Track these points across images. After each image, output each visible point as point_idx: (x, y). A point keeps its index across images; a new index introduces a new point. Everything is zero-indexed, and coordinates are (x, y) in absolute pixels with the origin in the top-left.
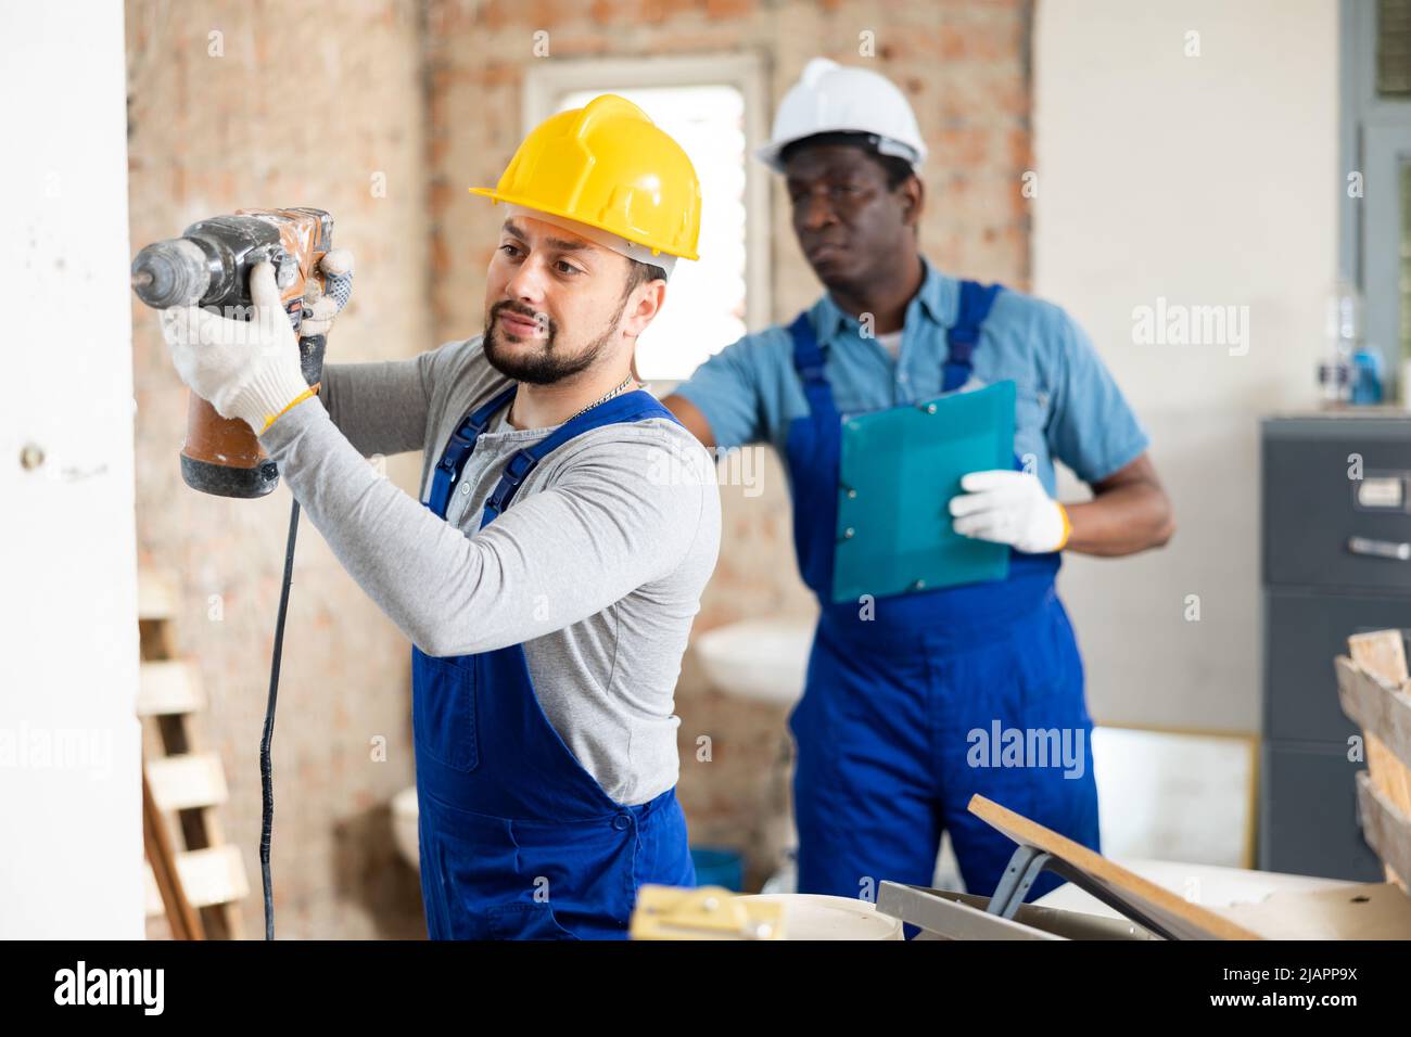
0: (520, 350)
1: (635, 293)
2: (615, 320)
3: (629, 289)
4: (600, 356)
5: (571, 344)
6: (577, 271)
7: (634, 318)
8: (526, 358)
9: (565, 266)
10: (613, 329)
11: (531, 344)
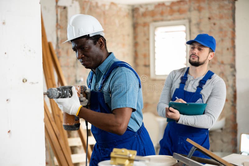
0: (194, 60)
1: (210, 53)
2: (207, 57)
3: (209, 53)
4: (205, 62)
5: (201, 60)
6: (202, 50)
7: (210, 57)
8: (195, 61)
9: (200, 49)
10: (207, 59)
11: (196, 60)
